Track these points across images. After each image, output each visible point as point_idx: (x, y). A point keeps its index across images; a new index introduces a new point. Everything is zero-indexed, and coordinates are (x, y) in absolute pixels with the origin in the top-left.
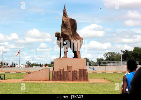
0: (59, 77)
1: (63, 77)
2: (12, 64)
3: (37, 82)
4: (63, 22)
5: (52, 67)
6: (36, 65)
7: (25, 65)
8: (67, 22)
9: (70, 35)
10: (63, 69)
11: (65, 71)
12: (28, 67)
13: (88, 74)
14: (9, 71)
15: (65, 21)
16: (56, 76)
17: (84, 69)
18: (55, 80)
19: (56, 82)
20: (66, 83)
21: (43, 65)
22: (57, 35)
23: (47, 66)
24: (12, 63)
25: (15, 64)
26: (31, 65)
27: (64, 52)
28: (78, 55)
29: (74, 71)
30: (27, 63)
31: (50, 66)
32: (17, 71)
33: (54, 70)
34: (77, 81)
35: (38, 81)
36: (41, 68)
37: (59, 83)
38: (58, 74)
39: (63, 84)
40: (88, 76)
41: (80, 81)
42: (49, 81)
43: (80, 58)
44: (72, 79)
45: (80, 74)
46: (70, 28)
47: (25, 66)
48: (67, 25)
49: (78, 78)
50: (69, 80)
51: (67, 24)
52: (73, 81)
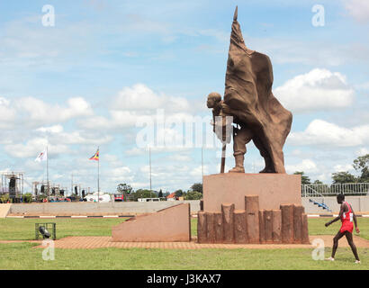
0: (218, 231)
1: (231, 230)
2: (74, 192)
3: (153, 245)
4: (231, 63)
5: (199, 202)
6: (147, 195)
7: (115, 196)
8: (243, 64)
9: (253, 101)
10: (233, 207)
11: (236, 212)
12: (125, 200)
13: (309, 222)
14: (68, 214)
15: (237, 59)
16: (210, 227)
17: (296, 205)
18: (206, 241)
19: (211, 245)
20: (240, 250)
21: (168, 194)
22: (212, 104)
23: (181, 198)
24: (76, 188)
25: (83, 192)
26: (133, 193)
27: (235, 155)
28: (277, 163)
29: (265, 212)
30: (119, 189)
31: (190, 197)
32: (91, 213)
33: (205, 211)
34: (273, 243)
35: (157, 244)
36: (162, 204)
37: (220, 249)
38: (215, 222)
39: (230, 252)
40: (309, 228)
41: (284, 242)
42: (188, 243)
43: (284, 172)
44: (258, 237)
45: (283, 222)
46: (252, 81)
47: (113, 199)
48: (243, 73)
49: (279, 233)
50: (248, 240)
51: (242, 69)
52: (260, 242)
